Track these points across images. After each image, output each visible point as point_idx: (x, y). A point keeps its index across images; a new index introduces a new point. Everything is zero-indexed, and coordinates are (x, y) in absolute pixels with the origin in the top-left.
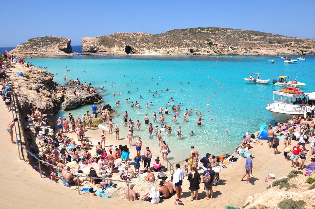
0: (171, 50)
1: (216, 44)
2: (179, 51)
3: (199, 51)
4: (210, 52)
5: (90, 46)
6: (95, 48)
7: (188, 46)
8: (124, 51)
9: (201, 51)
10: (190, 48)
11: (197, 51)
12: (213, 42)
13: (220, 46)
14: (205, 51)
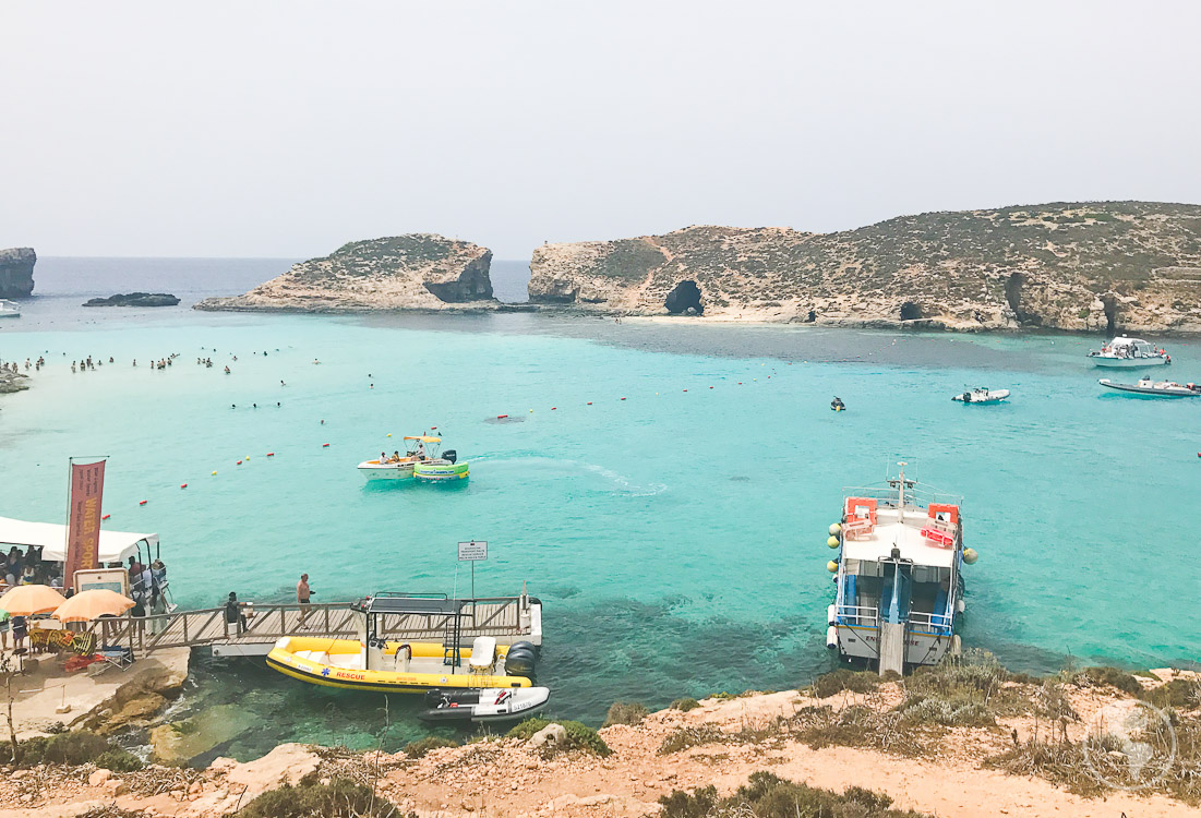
0: (826, 305)
1: (1040, 280)
2: (855, 310)
3: (945, 312)
4: (989, 316)
5: (550, 279)
6: (566, 284)
7: (905, 288)
8: (662, 304)
9: (949, 314)
10: (904, 299)
11: (936, 311)
12: (1030, 271)
13: (1056, 292)
14: (970, 310)
